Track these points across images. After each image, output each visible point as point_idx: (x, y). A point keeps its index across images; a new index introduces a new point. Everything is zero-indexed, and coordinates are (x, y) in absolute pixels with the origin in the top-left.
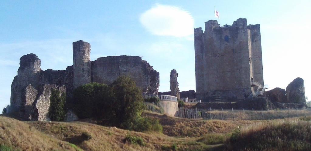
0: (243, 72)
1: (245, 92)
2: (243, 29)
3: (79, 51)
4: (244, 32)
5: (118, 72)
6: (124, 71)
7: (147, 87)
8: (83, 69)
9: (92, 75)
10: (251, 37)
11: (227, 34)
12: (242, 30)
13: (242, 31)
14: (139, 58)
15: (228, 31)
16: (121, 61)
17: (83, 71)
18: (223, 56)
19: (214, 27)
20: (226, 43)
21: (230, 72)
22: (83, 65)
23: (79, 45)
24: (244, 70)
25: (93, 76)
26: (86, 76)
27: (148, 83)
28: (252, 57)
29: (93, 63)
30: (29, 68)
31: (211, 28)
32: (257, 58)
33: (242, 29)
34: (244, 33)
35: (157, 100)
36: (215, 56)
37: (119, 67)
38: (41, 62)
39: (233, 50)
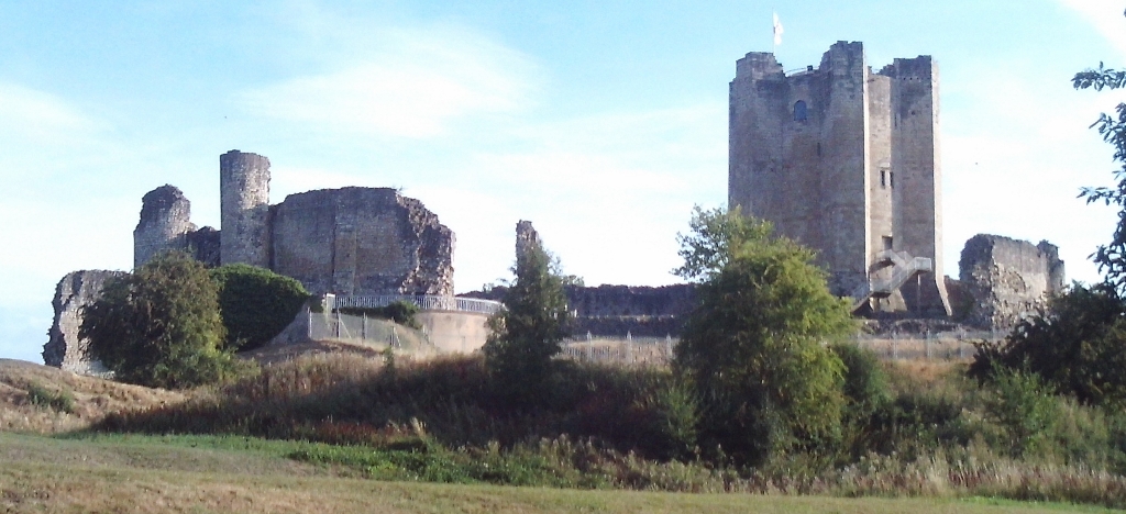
0: (841, 217)
1: (841, 283)
2: (848, 76)
3: (230, 178)
4: (851, 86)
5: (331, 233)
6: (346, 231)
7: (407, 275)
8: (238, 228)
9: (271, 242)
10: (892, 100)
11: (802, 94)
12: (843, 81)
13: (841, 85)
14: (391, 192)
15: (805, 87)
16: (342, 203)
17: (240, 232)
18: (789, 167)
19: (759, 75)
20: (799, 125)
21: (804, 218)
22: (241, 217)
23: (231, 163)
24: (843, 212)
25: (275, 246)
26: (248, 244)
27: (411, 263)
28: (892, 168)
29: (274, 209)
30: (156, 225)
31: (751, 78)
32: (915, 169)
33: (842, 77)
34: (852, 90)
35: (405, 311)
36: (761, 170)
37: (334, 220)
38: (191, 209)
39: (819, 146)
